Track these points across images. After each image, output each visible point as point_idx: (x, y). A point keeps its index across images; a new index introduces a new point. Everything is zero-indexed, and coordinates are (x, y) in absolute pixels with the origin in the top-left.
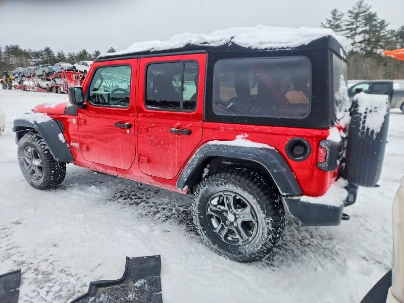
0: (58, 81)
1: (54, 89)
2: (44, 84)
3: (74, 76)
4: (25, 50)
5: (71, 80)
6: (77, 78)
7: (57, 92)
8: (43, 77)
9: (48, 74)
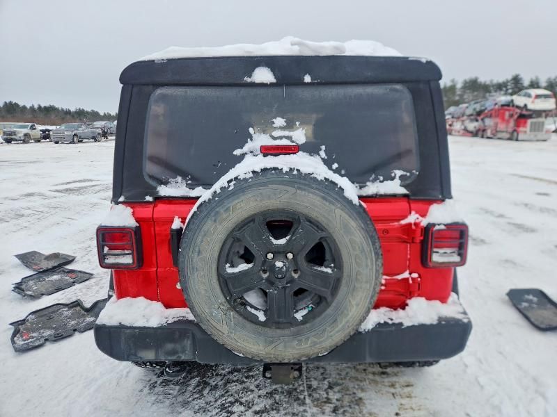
0: (489, 122)
1: (480, 133)
2: (472, 126)
3: (507, 114)
4: (485, 82)
5: (503, 119)
6: (511, 116)
7: (482, 137)
8: (472, 117)
9: (479, 113)
